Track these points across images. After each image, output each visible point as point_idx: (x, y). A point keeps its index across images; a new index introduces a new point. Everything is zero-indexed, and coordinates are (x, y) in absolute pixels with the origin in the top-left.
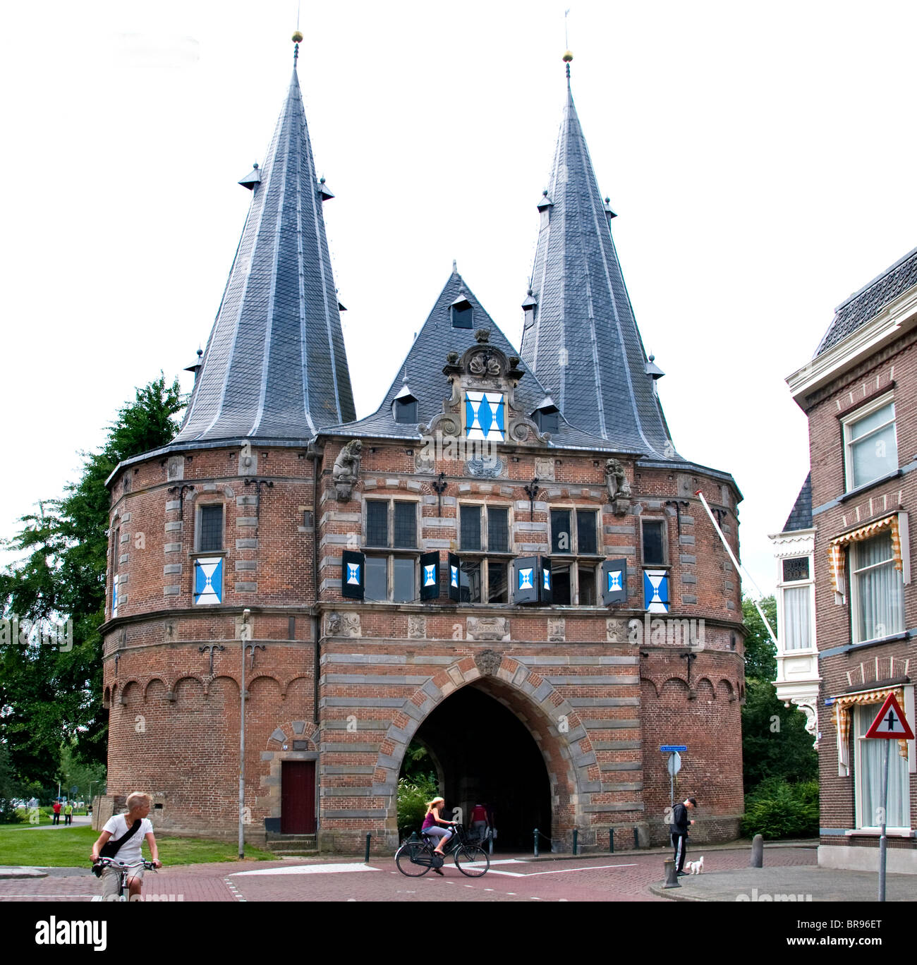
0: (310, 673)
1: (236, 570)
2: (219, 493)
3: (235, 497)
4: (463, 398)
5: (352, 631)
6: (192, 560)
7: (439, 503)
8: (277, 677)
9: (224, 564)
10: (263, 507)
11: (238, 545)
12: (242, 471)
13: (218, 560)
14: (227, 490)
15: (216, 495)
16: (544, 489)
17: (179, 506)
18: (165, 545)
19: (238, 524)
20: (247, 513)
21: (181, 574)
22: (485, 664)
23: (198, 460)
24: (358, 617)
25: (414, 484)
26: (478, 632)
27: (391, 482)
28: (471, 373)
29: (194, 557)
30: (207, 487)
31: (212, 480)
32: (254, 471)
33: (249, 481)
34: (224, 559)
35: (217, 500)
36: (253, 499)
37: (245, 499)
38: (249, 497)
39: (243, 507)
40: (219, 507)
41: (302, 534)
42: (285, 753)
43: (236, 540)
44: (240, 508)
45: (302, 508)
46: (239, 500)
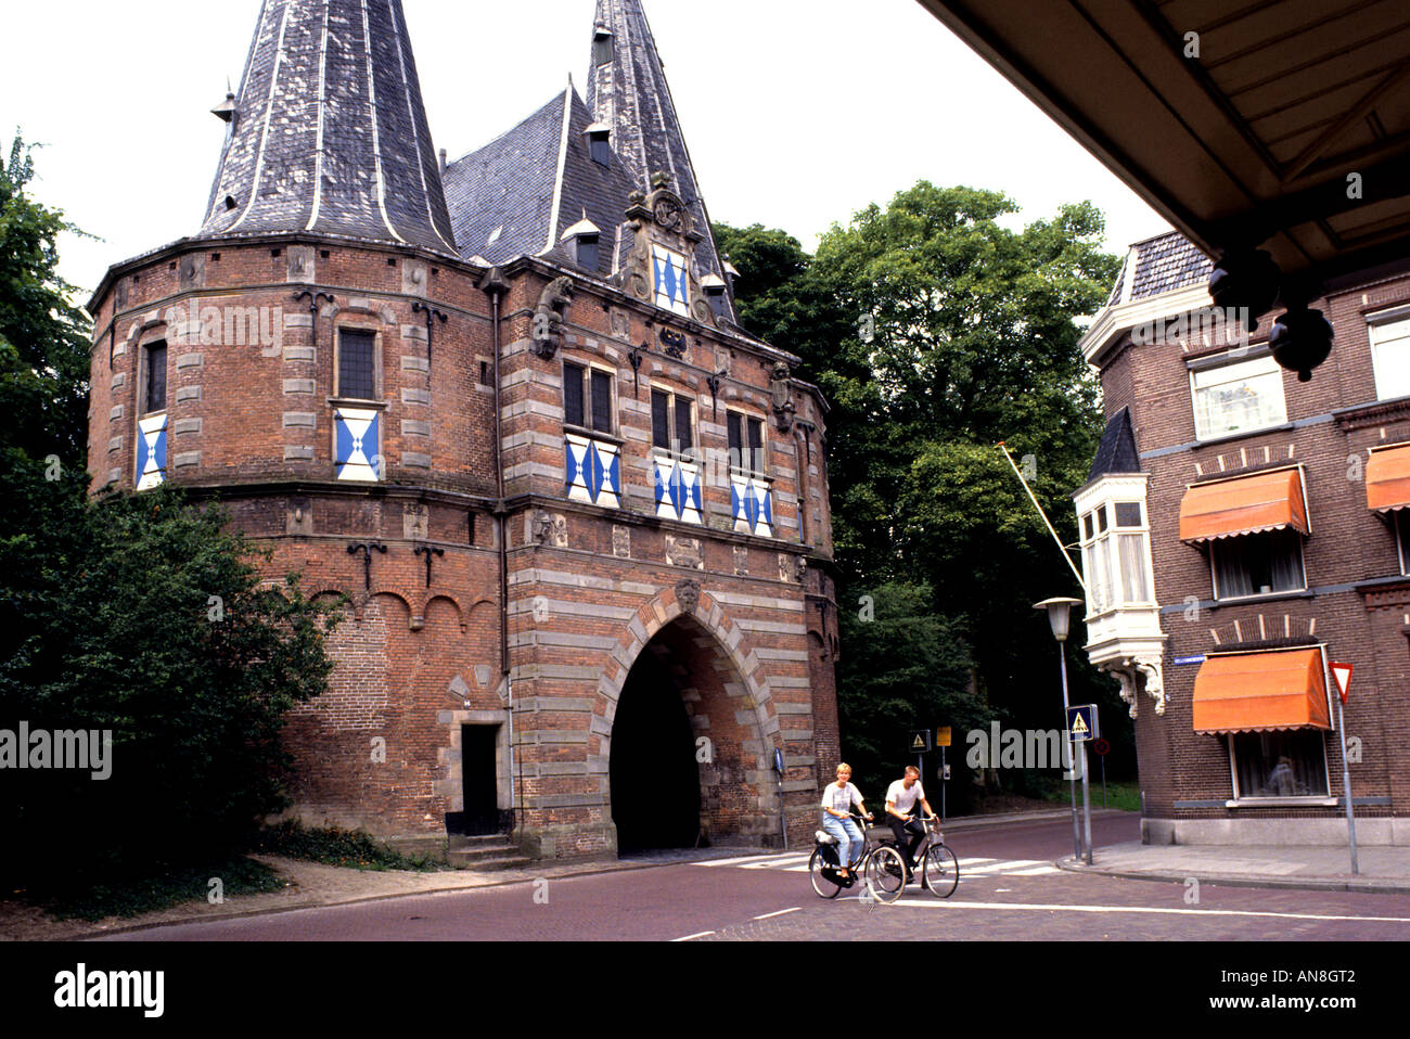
0: (495, 596)
1: (403, 434)
2: (372, 314)
3: (396, 326)
4: (651, 253)
5: (558, 540)
6: (331, 409)
7: (636, 380)
8: (456, 600)
9: (380, 422)
10: (435, 345)
11: (404, 397)
12: (406, 289)
13: (371, 414)
14: (385, 312)
15: (366, 317)
16: (724, 386)
17: (309, 323)
18: (284, 381)
19: (403, 365)
20: (415, 351)
21: (314, 428)
22: (686, 598)
23: (340, 259)
24: (564, 519)
25: (612, 352)
26: (677, 556)
27: (592, 343)
28: (657, 223)
29: (335, 404)
30: (355, 302)
31: (364, 294)
32: (421, 291)
33: (418, 307)
34: (381, 415)
35: (367, 325)
36: (424, 333)
37: (414, 330)
38: (419, 328)
39: (411, 340)
40: (369, 335)
41: (480, 394)
42: (466, 712)
43: (402, 389)
44: (405, 342)
45: (479, 358)
46: (405, 329)
